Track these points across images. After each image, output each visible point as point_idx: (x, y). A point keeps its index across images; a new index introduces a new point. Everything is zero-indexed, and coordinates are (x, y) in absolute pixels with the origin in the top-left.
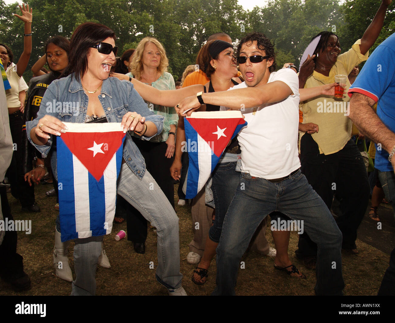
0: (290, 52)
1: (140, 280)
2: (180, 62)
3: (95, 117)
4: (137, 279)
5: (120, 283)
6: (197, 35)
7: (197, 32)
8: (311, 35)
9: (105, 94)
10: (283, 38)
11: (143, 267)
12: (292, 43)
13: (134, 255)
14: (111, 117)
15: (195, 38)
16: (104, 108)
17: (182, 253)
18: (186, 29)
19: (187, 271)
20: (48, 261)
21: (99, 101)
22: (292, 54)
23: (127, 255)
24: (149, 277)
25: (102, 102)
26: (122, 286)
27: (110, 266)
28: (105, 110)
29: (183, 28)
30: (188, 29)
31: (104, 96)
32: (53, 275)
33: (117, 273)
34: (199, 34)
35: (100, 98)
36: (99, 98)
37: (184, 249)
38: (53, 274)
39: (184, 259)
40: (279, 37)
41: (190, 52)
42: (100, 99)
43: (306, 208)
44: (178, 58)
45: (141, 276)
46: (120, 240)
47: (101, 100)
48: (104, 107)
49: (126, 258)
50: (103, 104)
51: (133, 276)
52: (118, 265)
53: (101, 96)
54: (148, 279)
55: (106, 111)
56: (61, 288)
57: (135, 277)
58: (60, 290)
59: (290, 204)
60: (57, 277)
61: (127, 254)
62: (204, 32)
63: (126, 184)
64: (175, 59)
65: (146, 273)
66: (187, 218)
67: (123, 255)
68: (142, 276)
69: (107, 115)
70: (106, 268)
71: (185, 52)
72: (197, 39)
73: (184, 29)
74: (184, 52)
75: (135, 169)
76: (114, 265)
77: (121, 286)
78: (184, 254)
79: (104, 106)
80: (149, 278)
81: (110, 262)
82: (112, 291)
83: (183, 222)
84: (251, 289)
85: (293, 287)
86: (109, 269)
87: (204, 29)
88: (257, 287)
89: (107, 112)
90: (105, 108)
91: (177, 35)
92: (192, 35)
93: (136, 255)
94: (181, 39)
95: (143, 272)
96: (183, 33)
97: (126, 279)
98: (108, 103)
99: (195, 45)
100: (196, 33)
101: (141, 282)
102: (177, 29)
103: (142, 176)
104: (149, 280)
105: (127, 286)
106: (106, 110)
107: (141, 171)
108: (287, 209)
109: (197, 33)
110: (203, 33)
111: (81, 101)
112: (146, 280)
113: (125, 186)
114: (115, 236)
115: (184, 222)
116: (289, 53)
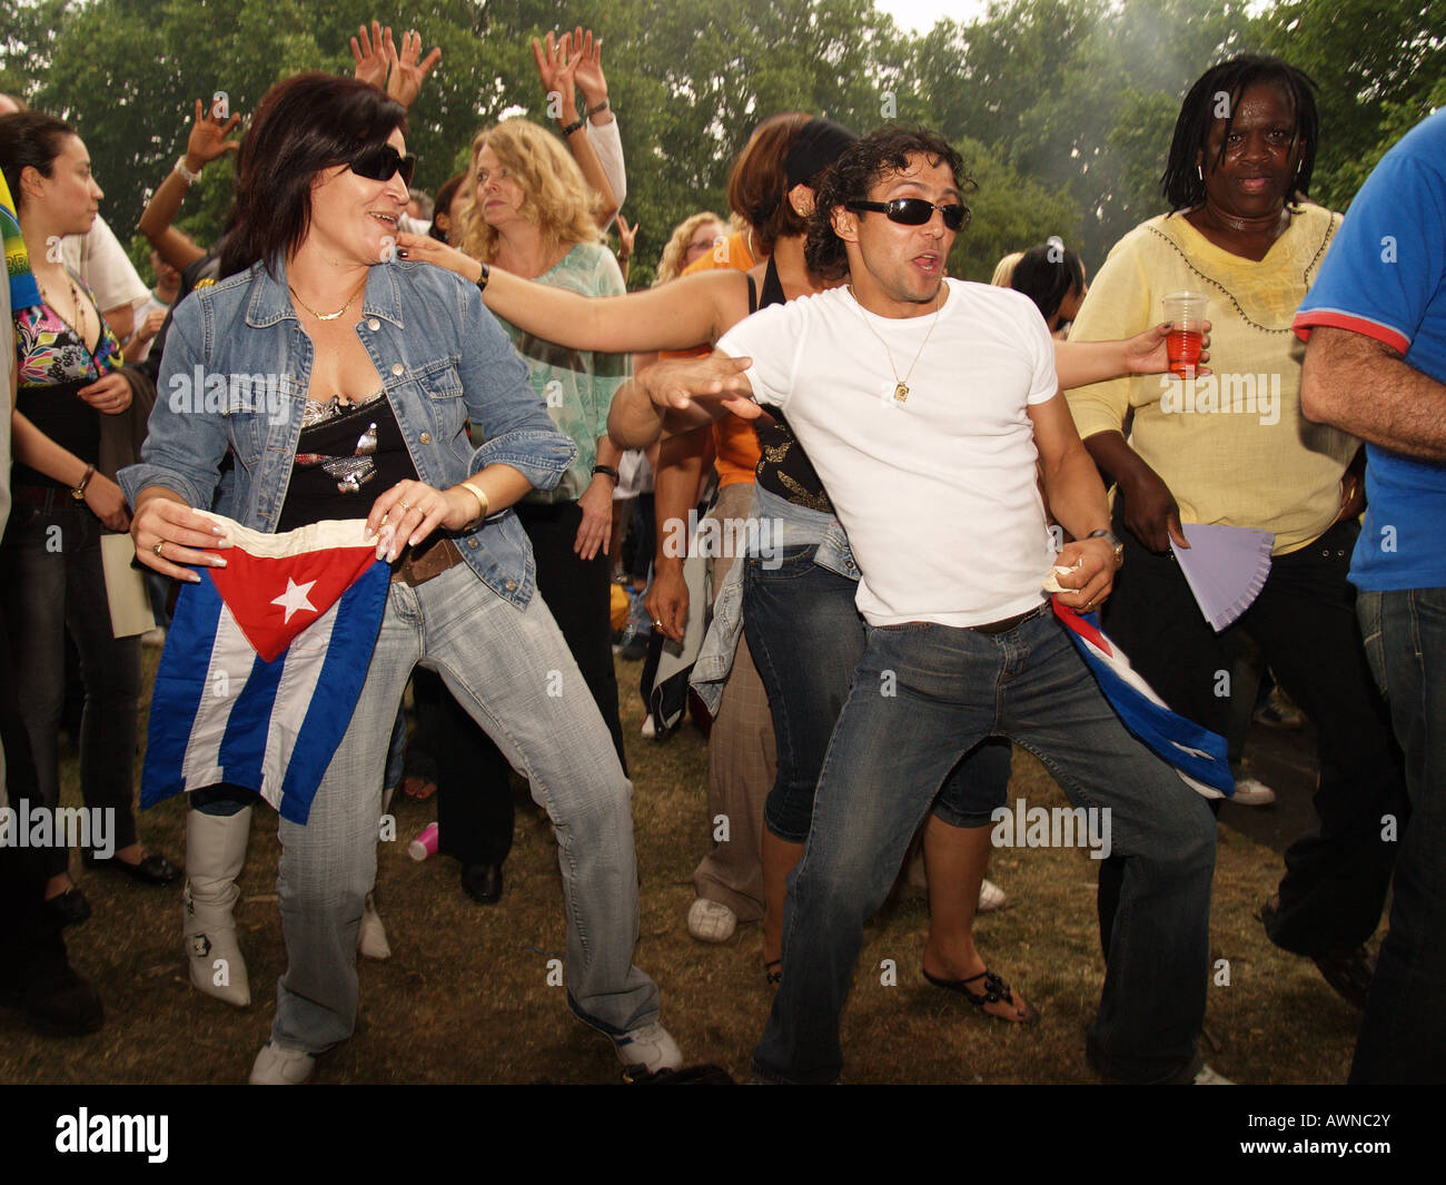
0: (1067, 185)
1: (495, 1005)
2: (661, 216)
3: (344, 402)
4: (485, 1001)
5: (425, 1013)
6: (725, 121)
7: (725, 108)
8: (1143, 125)
9: (378, 318)
10: (1042, 137)
11: (507, 959)
12: (1075, 153)
13: (478, 915)
14: (404, 399)
15: (717, 130)
16: (380, 367)
17: (654, 907)
18: (683, 99)
19: (669, 973)
20: (163, 929)
21: (359, 345)
22: (1072, 192)
23: (452, 914)
24: (531, 993)
25: (372, 348)
26: (431, 1022)
27: (389, 951)
28: (383, 373)
29: (676, 95)
30: (693, 98)
31: (375, 326)
32: (180, 983)
33: (413, 976)
34: (732, 115)
35: (364, 332)
36: (359, 332)
37: (662, 895)
38: (178, 978)
39: (659, 931)
40: (1025, 130)
41: (700, 182)
42: (362, 337)
43: (1097, 721)
44: (655, 204)
45: (499, 989)
46: (427, 860)
47: (365, 339)
48: (380, 363)
49: (448, 923)
50: (374, 353)
51: (471, 990)
52: (417, 949)
53: (366, 326)
54: (526, 999)
55: (386, 378)
56: (206, 1030)
57: (479, 994)
58: (204, 1036)
59: (1045, 709)
60: (195, 989)
61: (453, 908)
62: (750, 108)
63: (460, 642)
64: (642, 208)
65: (519, 980)
66: (674, 784)
67: (436, 913)
68: (503, 991)
69: (392, 390)
70: (374, 960)
71: (681, 181)
72: (726, 137)
73: (678, 98)
74: (677, 182)
75: (494, 576)
76: (404, 950)
77: (427, 1025)
78: (660, 913)
79: (377, 360)
80: (531, 997)
81: (389, 937)
82: (395, 1041)
83: (661, 797)
84: (902, 1040)
85: (1056, 1036)
86: (386, 961)
87: (752, 99)
88: (924, 1033)
89: (390, 379)
90: (383, 368)
91: (652, 119)
92: (708, 121)
93: (483, 913)
94: (666, 131)
95: (510, 975)
96: (673, 113)
97: (446, 998)
98: (391, 351)
99: (718, 156)
100: (721, 112)
101: (499, 1013)
102: (652, 97)
103: (525, 598)
104: (530, 1005)
105: (448, 1023)
106: (388, 374)
107: (519, 581)
108: (1034, 727)
109: (727, 114)
110: (749, 115)
111: (289, 359)
112: (519, 1005)
113: (455, 649)
114: (409, 843)
115: (664, 798)
116: (1064, 191)
